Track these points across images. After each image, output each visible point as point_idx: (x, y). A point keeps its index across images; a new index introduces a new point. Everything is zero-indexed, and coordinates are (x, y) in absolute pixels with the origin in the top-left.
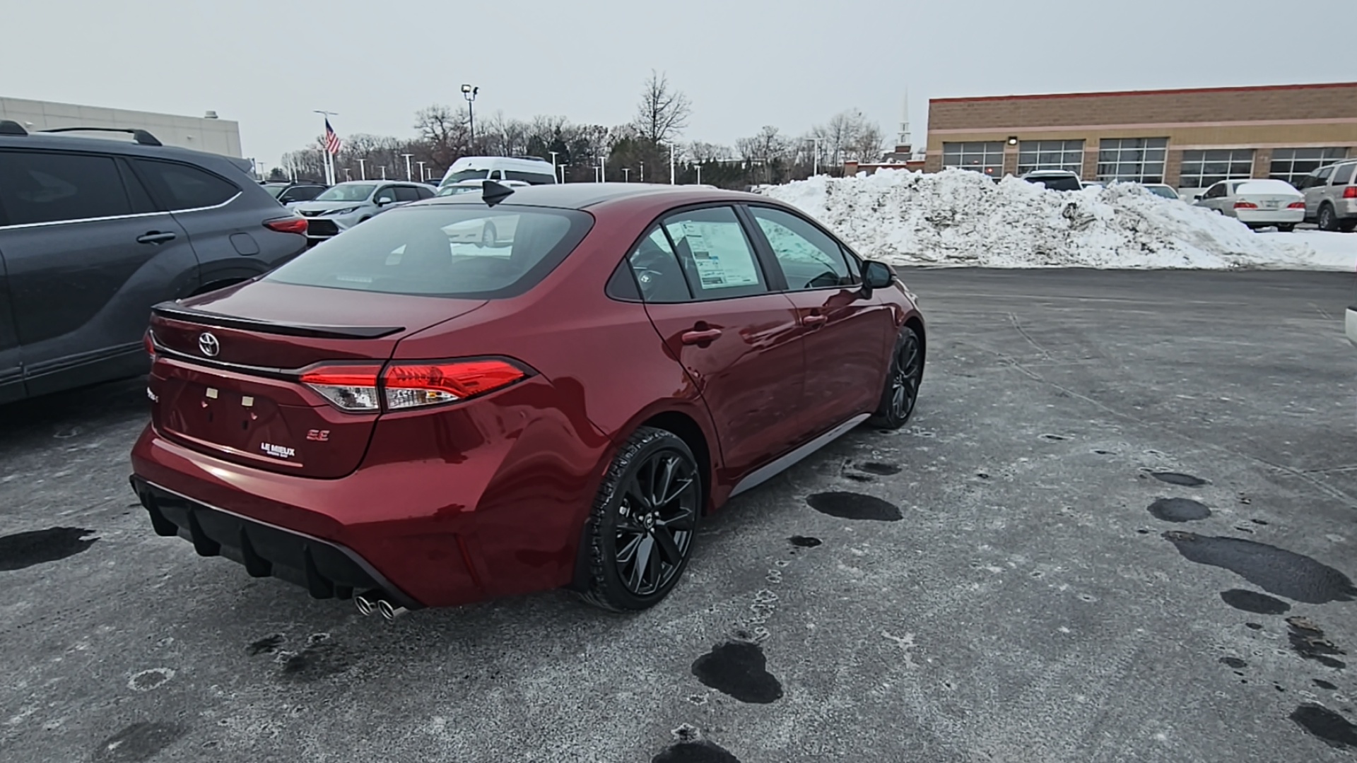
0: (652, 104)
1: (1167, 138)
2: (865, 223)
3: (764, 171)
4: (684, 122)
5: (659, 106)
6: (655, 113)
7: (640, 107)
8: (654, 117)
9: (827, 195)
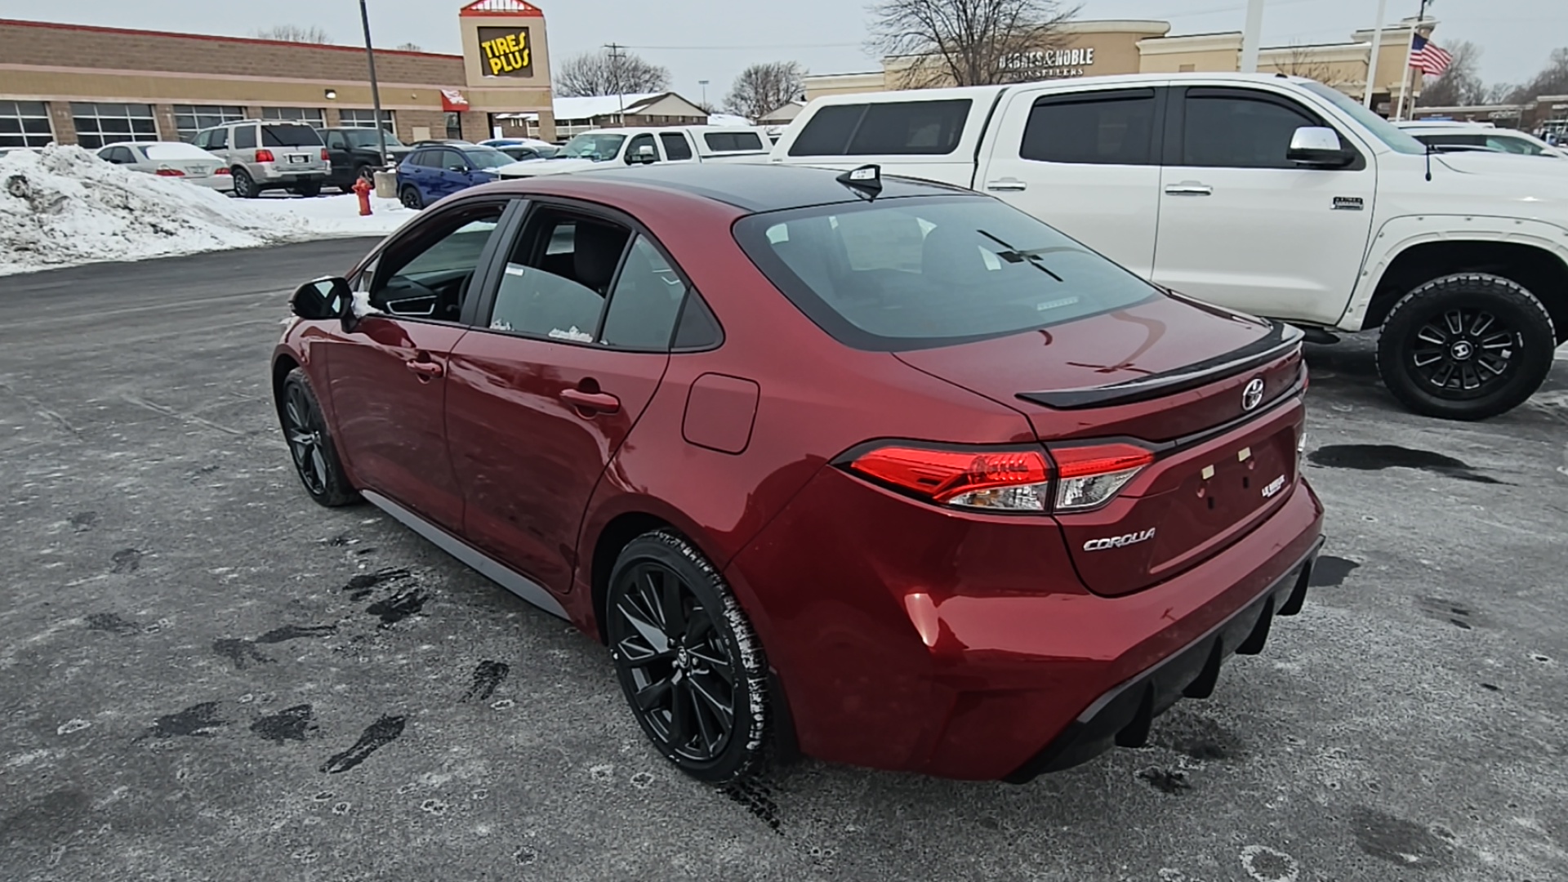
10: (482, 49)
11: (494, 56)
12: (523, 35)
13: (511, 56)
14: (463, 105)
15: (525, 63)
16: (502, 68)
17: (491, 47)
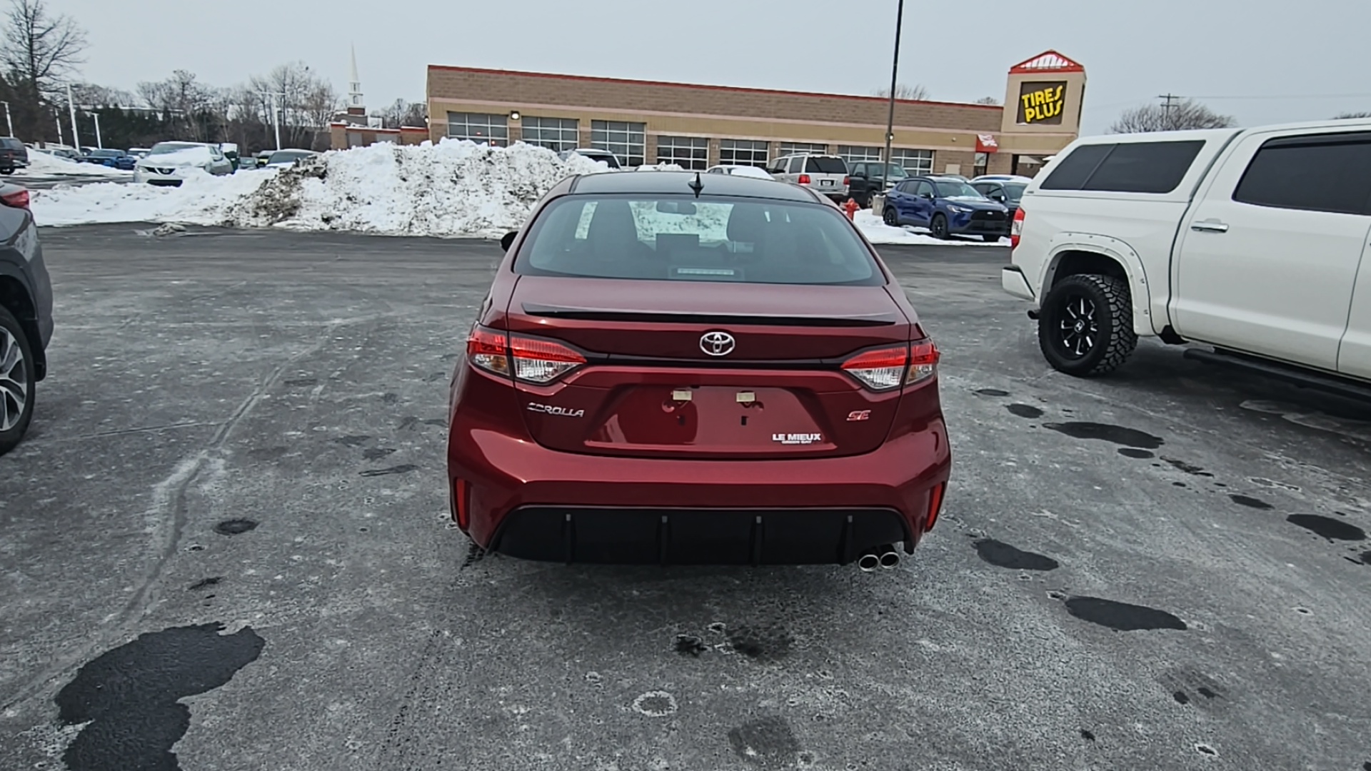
0: (25, 27)
1: (645, 123)
2: (448, 196)
3: (190, 125)
4: (81, 56)
5: (36, 31)
6: (31, 40)
7: (5, 30)
8: (31, 45)
9: (397, 164)
10: (1021, 101)
11: (1030, 106)
12: (1061, 87)
13: (1045, 107)
14: (993, 147)
15: (1056, 113)
16: (1035, 116)
17: (1029, 99)
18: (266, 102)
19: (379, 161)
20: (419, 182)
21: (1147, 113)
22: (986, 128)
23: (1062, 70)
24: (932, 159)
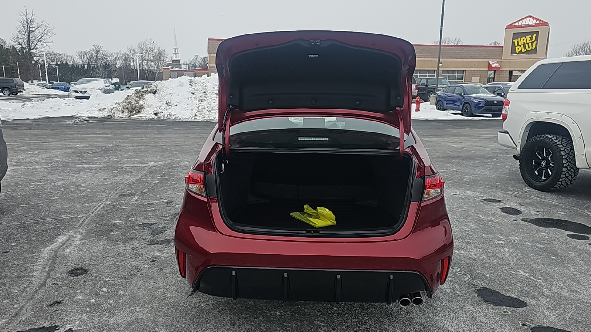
0: (26, 28)
2: (214, 101)
3: (99, 70)
4: (51, 39)
5: (31, 29)
6: (29, 33)
7: (17, 29)
8: (29, 36)
9: (190, 86)
10: (513, 43)
11: (518, 45)
12: (535, 35)
13: (527, 45)
14: (498, 67)
15: (533, 48)
16: (521, 50)
17: (518, 42)
18: (134, 59)
19: (181, 85)
20: (200, 95)
21: (587, 46)
22: (493, 58)
23: (536, 25)
24: (464, 75)
